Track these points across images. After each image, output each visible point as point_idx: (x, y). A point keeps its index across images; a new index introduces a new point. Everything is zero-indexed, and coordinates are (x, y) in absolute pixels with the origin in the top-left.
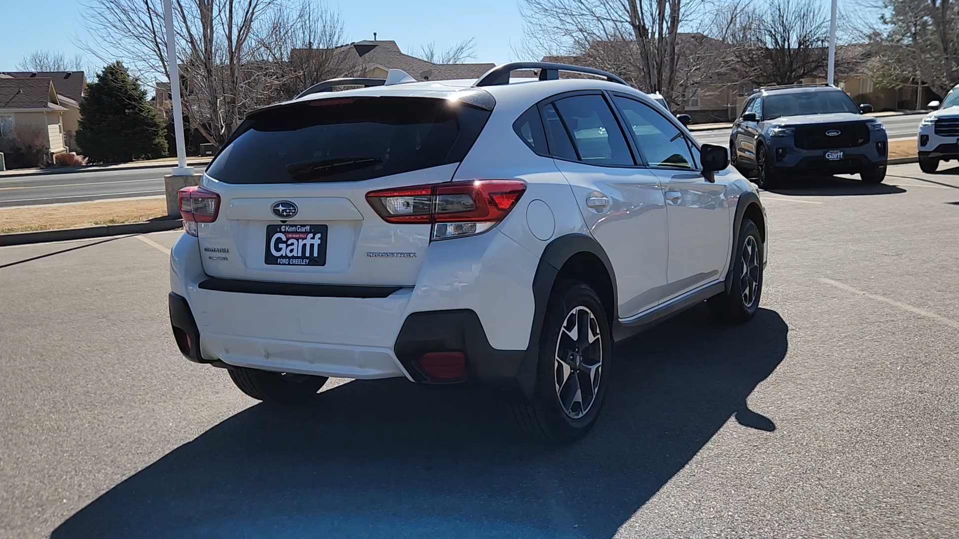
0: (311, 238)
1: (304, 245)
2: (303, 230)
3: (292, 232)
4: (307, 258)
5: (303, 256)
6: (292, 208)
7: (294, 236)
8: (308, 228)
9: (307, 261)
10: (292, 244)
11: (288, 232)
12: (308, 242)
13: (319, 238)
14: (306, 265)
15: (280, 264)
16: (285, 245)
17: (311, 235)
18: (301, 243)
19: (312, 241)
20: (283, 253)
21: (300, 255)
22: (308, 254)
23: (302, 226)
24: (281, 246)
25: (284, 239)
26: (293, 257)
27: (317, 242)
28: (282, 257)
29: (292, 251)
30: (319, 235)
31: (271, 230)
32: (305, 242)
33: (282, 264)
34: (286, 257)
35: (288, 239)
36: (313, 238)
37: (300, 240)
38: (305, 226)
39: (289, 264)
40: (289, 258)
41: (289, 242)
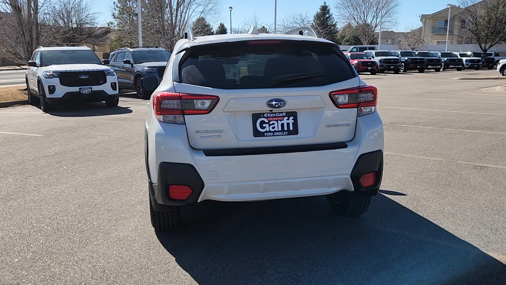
0: (287, 120)
1: (283, 125)
2: (281, 115)
3: (273, 117)
4: (286, 131)
5: (283, 130)
6: (282, 102)
7: (274, 119)
8: (284, 114)
9: (287, 133)
10: (273, 124)
11: (269, 117)
12: (285, 121)
13: (292, 119)
14: (286, 135)
15: (266, 136)
16: (268, 124)
17: (287, 118)
18: (280, 123)
19: (288, 121)
20: (267, 129)
21: (280, 129)
22: (286, 129)
23: (279, 113)
24: (264, 125)
25: (266, 121)
26: (275, 131)
27: (291, 121)
28: (266, 132)
29: (273, 128)
30: (292, 118)
31: (256, 117)
32: (282, 122)
33: (269, 136)
34: (270, 131)
35: (269, 121)
36: (288, 119)
37: (279, 121)
38: (282, 113)
39: (274, 135)
40: (273, 132)
41: (271, 123)
